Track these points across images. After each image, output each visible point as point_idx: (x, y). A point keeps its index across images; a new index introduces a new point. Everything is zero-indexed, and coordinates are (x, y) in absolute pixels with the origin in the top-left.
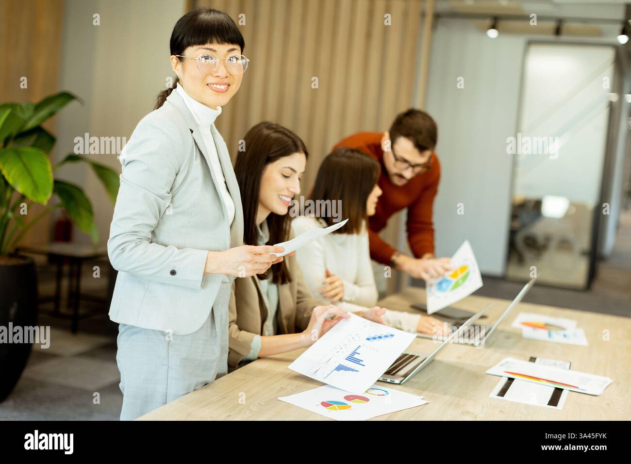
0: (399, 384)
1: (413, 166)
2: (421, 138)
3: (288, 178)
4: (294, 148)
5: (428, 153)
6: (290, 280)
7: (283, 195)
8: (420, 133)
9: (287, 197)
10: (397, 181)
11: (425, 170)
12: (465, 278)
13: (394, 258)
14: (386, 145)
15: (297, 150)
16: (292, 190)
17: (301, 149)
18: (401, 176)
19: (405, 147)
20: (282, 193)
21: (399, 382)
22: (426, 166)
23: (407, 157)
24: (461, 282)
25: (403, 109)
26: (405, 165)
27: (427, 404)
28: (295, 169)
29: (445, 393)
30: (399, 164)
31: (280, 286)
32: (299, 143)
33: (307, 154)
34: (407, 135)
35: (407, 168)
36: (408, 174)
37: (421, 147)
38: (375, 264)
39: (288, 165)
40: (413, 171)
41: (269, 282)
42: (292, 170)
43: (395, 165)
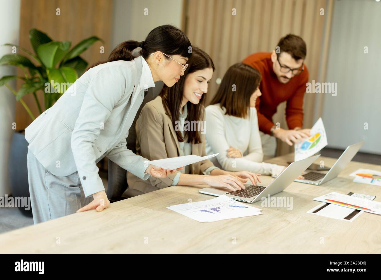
0: (250, 203)
1: (292, 70)
2: (296, 51)
3: (202, 82)
4: (206, 65)
5: (301, 61)
6: (200, 142)
7: (196, 93)
8: (295, 48)
9: (199, 94)
10: (283, 81)
11: (300, 72)
12: (318, 141)
13: (272, 130)
14: (274, 59)
15: (207, 66)
16: (202, 90)
17: (210, 65)
18: (285, 77)
19: (286, 58)
20: (196, 91)
21: (250, 202)
22: (300, 69)
23: (288, 64)
24: (315, 143)
25: (284, 35)
26: (288, 70)
27: (262, 214)
28: (205, 78)
29: (278, 210)
30: (284, 70)
31: (193, 145)
32: (210, 62)
33: (214, 69)
34: (287, 51)
35: (289, 72)
36: (289, 75)
37: (296, 58)
38: (262, 133)
39: (201, 75)
40: (292, 73)
41: (184, 143)
42: (204, 78)
43: (280, 70)
